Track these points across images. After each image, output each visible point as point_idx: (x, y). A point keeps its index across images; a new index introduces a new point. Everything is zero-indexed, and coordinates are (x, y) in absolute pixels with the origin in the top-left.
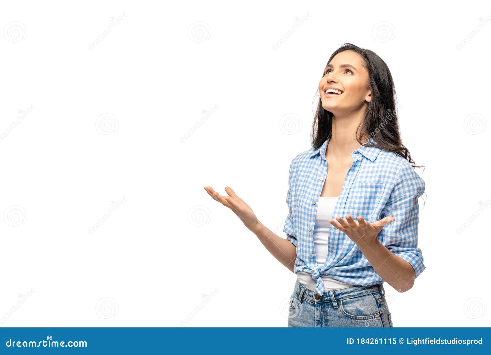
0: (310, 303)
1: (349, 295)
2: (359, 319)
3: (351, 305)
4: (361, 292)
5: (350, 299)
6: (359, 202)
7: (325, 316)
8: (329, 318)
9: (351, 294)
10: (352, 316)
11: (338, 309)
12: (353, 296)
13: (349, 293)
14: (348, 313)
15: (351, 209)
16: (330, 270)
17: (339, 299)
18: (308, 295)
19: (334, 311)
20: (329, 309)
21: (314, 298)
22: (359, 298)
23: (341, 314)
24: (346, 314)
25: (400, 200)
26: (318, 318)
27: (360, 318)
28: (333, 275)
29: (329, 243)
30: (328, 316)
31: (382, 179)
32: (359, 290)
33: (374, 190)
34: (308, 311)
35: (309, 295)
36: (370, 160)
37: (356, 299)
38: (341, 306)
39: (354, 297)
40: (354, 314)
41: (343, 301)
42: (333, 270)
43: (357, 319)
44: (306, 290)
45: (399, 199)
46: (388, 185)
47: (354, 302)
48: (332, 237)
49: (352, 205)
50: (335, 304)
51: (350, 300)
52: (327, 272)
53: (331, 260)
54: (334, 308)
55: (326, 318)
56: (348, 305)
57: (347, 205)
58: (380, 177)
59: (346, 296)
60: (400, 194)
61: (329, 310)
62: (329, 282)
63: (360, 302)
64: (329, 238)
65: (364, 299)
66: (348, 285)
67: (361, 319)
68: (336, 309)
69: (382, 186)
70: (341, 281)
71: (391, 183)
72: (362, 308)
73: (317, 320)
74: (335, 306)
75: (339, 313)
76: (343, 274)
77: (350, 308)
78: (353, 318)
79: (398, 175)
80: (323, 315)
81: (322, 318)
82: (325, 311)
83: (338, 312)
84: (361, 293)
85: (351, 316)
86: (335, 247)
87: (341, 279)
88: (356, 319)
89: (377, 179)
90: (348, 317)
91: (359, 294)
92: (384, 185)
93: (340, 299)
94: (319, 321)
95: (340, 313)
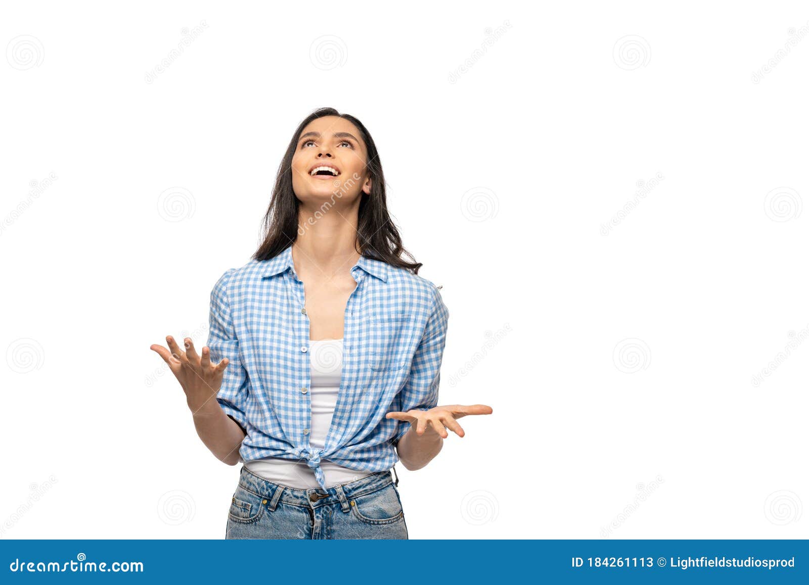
0: (297, 508)
1: (365, 489)
2: (382, 524)
3: (369, 504)
4: (380, 482)
5: (368, 494)
6: (381, 344)
7: (328, 525)
8: (334, 527)
9: (368, 487)
10: (373, 521)
11: (350, 513)
12: (371, 490)
13: (364, 487)
14: (366, 516)
15: (371, 355)
16: (339, 452)
17: (350, 497)
18: (291, 496)
19: (344, 516)
20: (335, 513)
21: (309, 500)
22: (379, 493)
23: (356, 519)
24: (364, 519)
25: (434, 338)
26: (318, 530)
27: (384, 522)
28: (342, 460)
29: (337, 410)
30: (333, 523)
31: (407, 309)
32: (377, 480)
33: (399, 325)
34: (292, 521)
35: (295, 496)
36: (380, 280)
37: (375, 494)
38: (355, 508)
39: (373, 491)
40: (375, 517)
41: (356, 499)
42: (345, 452)
43: (380, 524)
44: (286, 489)
45: (432, 337)
46: (420, 318)
47: (372, 499)
48: (343, 399)
49: (371, 349)
50: (345, 505)
51: (367, 496)
52: (334, 456)
53: (338, 437)
54: (344, 511)
55: (329, 528)
56: (364, 505)
57: (363, 350)
58: (404, 304)
59: (361, 492)
60: (434, 329)
61: (336, 515)
62: (332, 472)
63: (381, 498)
64: (338, 403)
65: (385, 493)
66: (364, 473)
67: (385, 524)
68: (346, 513)
69: (410, 319)
70: (354, 469)
71: (425, 314)
72: (385, 507)
73: (316, 533)
74: (347, 509)
75: (352, 517)
76: (359, 456)
77: (368, 508)
78: (374, 524)
79: (430, 302)
80: (325, 524)
81: (322, 528)
82: (329, 518)
83: (350, 517)
84: (381, 484)
85: (370, 521)
86: (346, 415)
87: (354, 464)
88: (378, 524)
89: (400, 308)
90: (365, 522)
91: (377, 487)
92: (413, 317)
93: (353, 496)
94: (319, 533)
95: (354, 518)
